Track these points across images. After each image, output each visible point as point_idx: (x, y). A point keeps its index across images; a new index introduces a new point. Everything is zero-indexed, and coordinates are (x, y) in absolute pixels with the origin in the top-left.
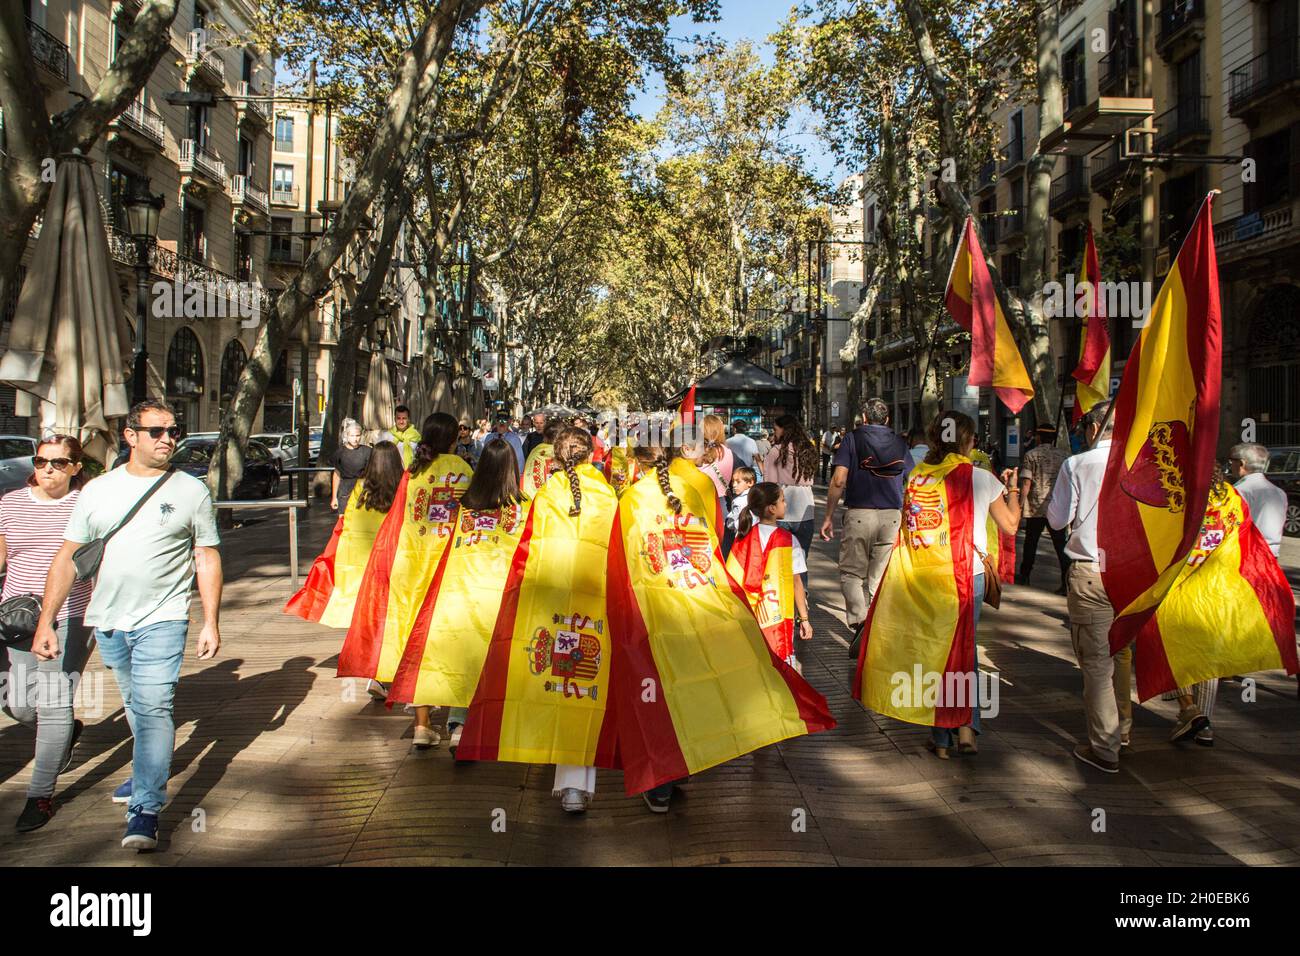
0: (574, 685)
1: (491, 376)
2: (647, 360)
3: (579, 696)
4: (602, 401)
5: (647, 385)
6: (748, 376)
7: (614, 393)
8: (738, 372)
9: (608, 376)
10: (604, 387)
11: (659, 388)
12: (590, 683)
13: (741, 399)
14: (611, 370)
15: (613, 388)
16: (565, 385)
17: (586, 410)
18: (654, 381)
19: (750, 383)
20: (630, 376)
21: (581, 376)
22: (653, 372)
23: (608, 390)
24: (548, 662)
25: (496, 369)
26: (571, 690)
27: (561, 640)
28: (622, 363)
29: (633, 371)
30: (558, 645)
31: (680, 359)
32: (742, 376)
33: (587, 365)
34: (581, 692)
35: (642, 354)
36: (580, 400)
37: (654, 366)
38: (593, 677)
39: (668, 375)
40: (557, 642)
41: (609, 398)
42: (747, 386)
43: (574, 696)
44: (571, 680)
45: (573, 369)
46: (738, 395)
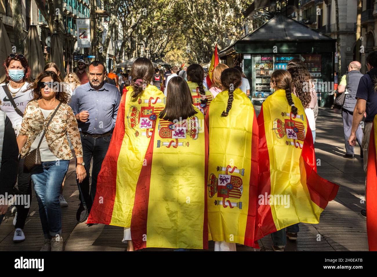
0: (228, 201)
1: (85, 37)
2: (201, 28)
3: (231, 207)
4: (172, 58)
5: (201, 46)
6: (289, 29)
7: (180, 52)
8: (281, 26)
9: (175, 40)
10: (172, 48)
11: (209, 47)
12: (238, 201)
13: (285, 48)
14: (177, 37)
15: (179, 49)
16: (146, 46)
17: (160, 63)
18: (206, 43)
19: (291, 35)
20: (189, 40)
21: (157, 41)
22: (205, 36)
23: (175, 50)
24: (216, 191)
25: (88, 31)
26: (227, 204)
27: (221, 179)
28: (184, 31)
29: (191, 36)
30: (219, 181)
31: (224, 26)
32: (284, 30)
33: (161, 33)
34: (233, 205)
35: (198, 23)
36: (157, 56)
37: (206, 32)
38: (239, 198)
39: (216, 37)
40: (219, 180)
41: (176, 56)
42: (288, 38)
43: (229, 207)
44: (227, 199)
45: (151, 36)
46: (281, 46)
